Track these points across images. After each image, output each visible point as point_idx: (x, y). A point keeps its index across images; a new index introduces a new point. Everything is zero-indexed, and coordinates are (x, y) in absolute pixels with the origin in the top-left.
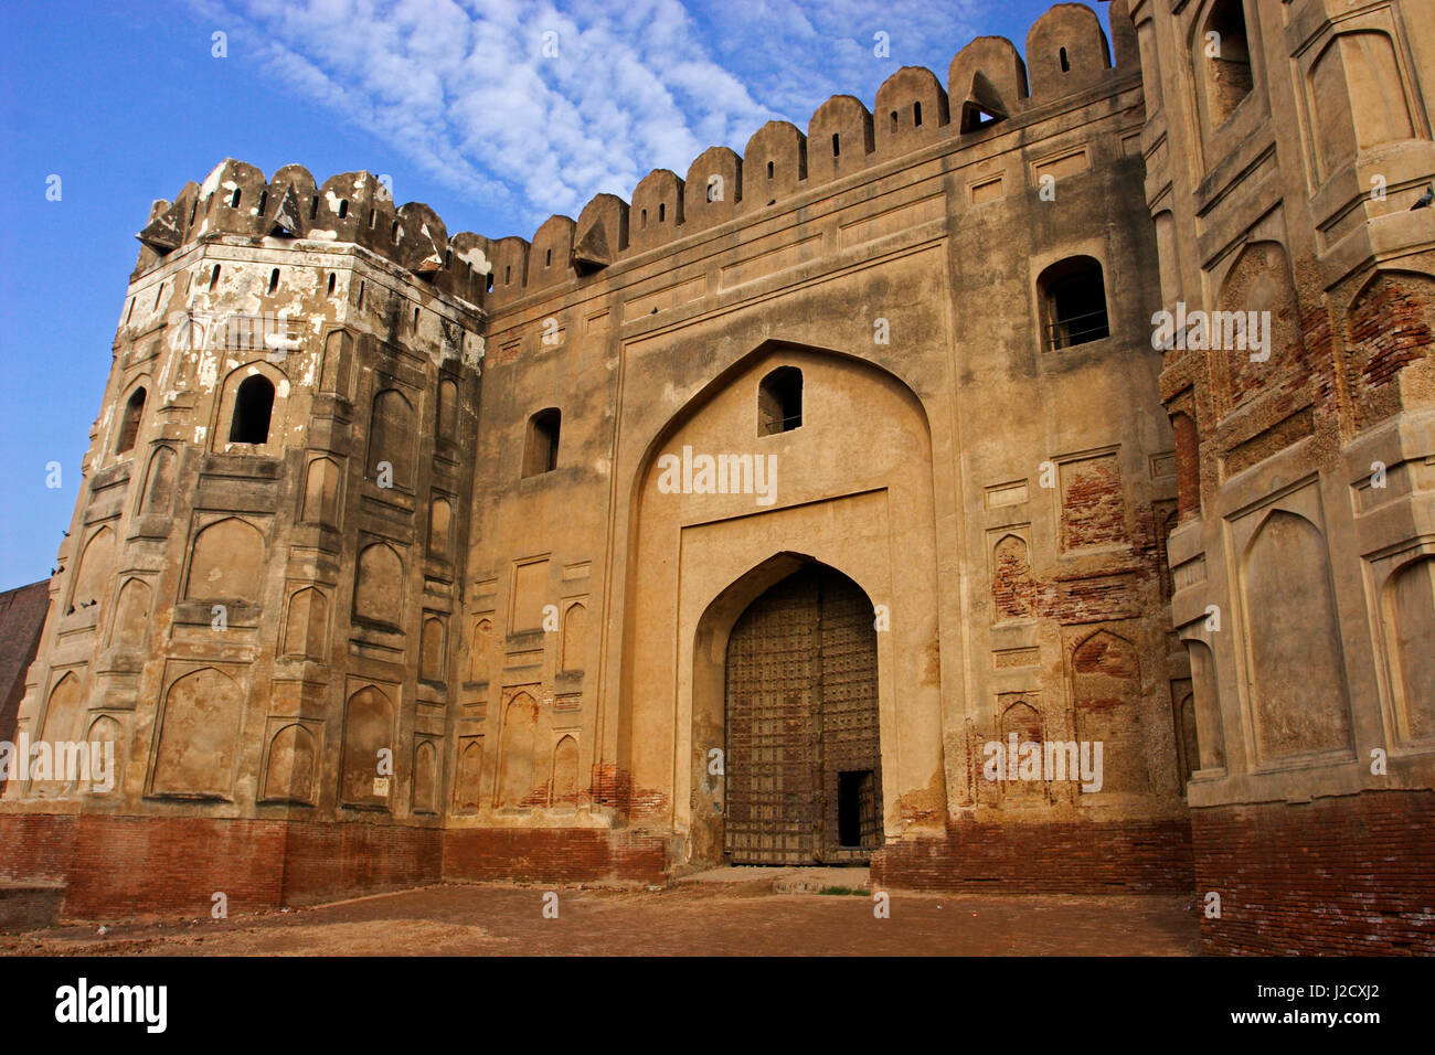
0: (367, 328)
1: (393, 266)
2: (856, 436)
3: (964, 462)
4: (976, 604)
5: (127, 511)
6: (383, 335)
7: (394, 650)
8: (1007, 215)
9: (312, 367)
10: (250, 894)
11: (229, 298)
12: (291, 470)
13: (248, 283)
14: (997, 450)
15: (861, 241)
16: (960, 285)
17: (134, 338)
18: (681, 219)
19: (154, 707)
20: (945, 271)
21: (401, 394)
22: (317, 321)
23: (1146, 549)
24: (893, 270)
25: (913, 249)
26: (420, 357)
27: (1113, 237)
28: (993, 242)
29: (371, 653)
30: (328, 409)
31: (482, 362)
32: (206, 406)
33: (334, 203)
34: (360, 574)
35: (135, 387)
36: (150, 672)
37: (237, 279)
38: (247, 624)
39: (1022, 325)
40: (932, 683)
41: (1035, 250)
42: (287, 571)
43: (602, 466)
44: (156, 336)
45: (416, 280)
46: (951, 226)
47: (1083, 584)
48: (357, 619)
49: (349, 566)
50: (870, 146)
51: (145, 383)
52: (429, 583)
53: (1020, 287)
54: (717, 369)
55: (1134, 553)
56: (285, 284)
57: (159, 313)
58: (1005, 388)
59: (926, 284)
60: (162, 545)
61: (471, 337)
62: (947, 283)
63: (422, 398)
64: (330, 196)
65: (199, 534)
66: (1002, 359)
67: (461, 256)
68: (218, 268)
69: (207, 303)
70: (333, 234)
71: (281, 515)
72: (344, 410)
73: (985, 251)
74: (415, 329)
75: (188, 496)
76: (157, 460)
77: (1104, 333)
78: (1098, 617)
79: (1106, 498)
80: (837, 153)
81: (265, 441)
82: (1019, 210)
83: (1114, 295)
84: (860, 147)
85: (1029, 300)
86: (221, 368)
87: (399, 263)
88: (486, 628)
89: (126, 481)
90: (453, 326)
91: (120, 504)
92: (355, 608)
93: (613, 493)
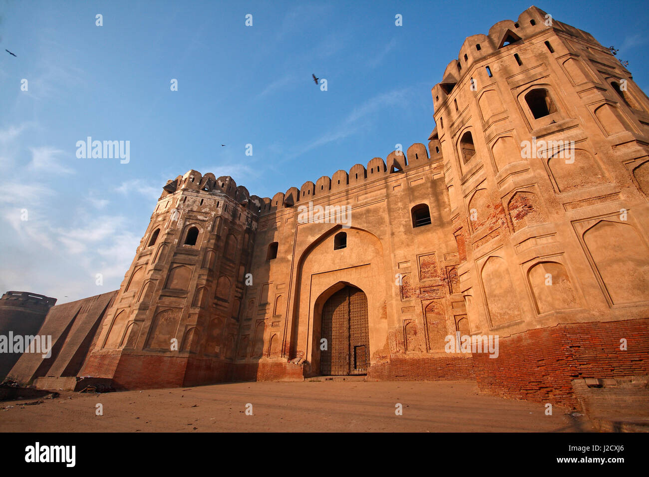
0: (226, 217)
1: (235, 201)
2: (362, 250)
3: (392, 255)
4: (396, 295)
5: (150, 262)
6: (230, 219)
7: (225, 307)
8: (402, 193)
9: (210, 226)
10: (173, 382)
11: (188, 206)
12: (201, 253)
13: (194, 202)
14: (401, 253)
15: (364, 200)
16: (390, 210)
17: (158, 215)
18: (314, 194)
19: (151, 320)
20: (386, 208)
21: (234, 236)
22: (213, 213)
23: (444, 279)
24: (371, 207)
25: (378, 202)
26: (240, 226)
27: (431, 199)
28: (399, 200)
29: (218, 307)
30: (214, 237)
31: (256, 229)
32: (179, 234)
33: (220, 183)
34: (218, 285)
35: (157, 228)
36: (151, 309)
37: (191, 201)
38: (183, 296)
39: (407, 221)
40: (384, 317)
41: (410, 202)
42: (198, 281)
43: (290, 257)
44: (165, 215)
45: (241, 206)
46: (388, 196)
47: (427, 289)
48: (216, 297)
49: (215, 282)
50: (366, 177)
51: (160, 227)
52: (237, 289)
53: (407, 211)
54: (323, 232)
55: (441, 280)
56: (205, 203)
57: (167, 209)
58: (404, 237)
59: (382, 210)
60: (160, 272)
61: (254, 222)
62: (387, 210)
63: (239, 237)
64: (219, 181)
65: (172, 269)
66: (402, 229)
67: (253, 201)
68: (186, 197)
69: (182, 206)
70: (219, 191)
71: (197, 266)
72: (218, 238)
73: (397, 202)
74: (239, 219)
75: (170, 259)
76: (162, 248)
77: (430, 223)
78: (431, 298)
79: (432, 266)
80: (357, 178)
81: (195, 245)
82: (406, 192)
83: (432, 213)
84: (363, 177)
85: (409, 215)
86: (184, 224)
87: (236, 200)
88: (252, 303)
89: (151, 254)
90: (249, 219)
91: (148, 260)
92: (216, 294)
93: (293, 265)
